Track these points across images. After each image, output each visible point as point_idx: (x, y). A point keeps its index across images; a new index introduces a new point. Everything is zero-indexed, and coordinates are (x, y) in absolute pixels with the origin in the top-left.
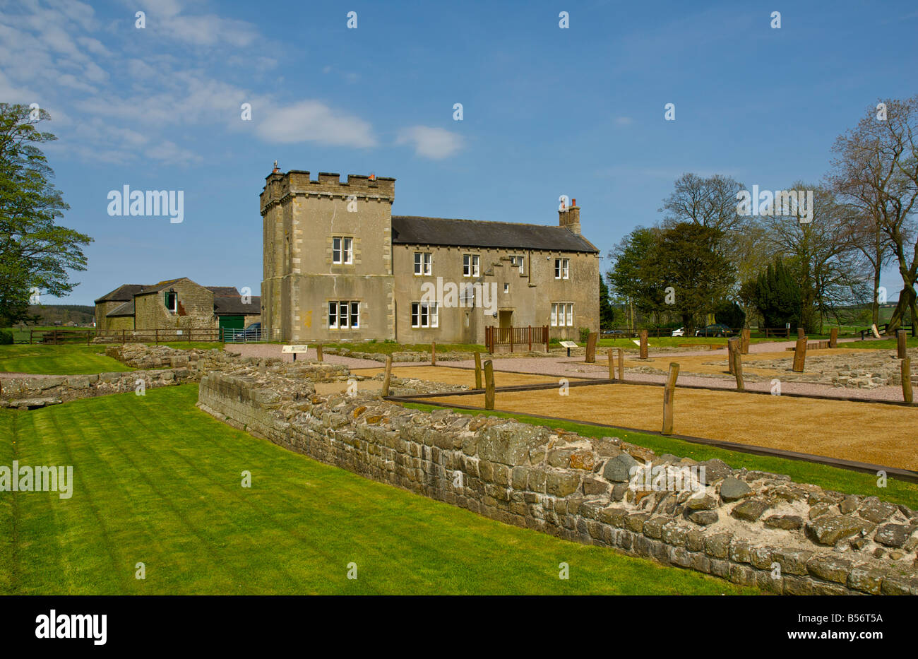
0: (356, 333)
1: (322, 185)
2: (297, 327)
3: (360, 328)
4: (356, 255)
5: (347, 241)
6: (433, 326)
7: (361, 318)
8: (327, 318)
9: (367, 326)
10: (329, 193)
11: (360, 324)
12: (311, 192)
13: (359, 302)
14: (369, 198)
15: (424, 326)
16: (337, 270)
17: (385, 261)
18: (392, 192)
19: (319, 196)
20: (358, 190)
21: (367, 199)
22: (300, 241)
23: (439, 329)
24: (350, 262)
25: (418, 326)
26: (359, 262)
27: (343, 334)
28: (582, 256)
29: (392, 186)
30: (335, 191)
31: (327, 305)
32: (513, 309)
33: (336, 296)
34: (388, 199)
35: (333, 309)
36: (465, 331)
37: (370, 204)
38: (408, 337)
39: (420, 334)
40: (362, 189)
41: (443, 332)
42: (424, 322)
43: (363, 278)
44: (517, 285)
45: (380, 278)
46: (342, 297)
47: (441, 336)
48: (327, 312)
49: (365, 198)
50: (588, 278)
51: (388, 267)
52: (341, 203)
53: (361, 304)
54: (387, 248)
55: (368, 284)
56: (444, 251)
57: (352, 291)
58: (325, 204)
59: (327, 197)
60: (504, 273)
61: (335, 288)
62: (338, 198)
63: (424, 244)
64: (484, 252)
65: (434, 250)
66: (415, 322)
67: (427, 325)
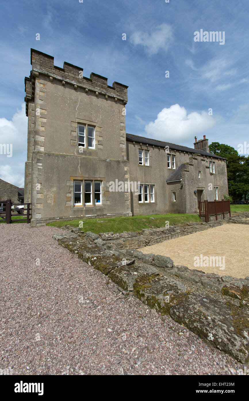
0: (100, 209)
1: (66, 73)
2: (39, 205)
3: (103, 204)
4: (99, 141)
5: (91, 127)
6: (152, 202)
7: (104, 195)
8: (72, 195)
9: (108, 203)
10: (73, 82)
11: (102, 201)
12: (55, 76)
13: (101, 181)
14: (109, 96)
15: (146, 202)
17: (121, 149)
18: (125, 96)
19: (64, 82)
20: (99, 86)
21: (107, 97)
22: (45, 120)
23: (155, 203)
24: (93, 148)
25: (142, 202)
26: (101, 147)
27: (89, 210)
28: (220, 162)
29: (125, 91)
30: (79, 82)
31: (72, 183)
32: (203, 189)
33: (80, 174)
34: (123, 101)
35: (78, 188)
36: (173, 204)
37: (109, 102)
38: (137, 210)
39: (144, 208)
40: (102, 87)
41: (158, 206)
42: (146, 199)
43: (105, 161)
44: (205, 172)
45: (118, 162)
46: (86, 176)
47: (158, 208)
48: (72, 189)
49: (105, 95)
50: (223, 173)
51: (124, 154)
52: (84, 95)
53: (103, 184)
54: (122, 139)
55: (108, 165)
56: (156, 150)
57: (95, 171)
58: (68, 91)
59: (71, 86)
60: (198, 164)
61: (79, 168)
62: (82, 89)
63: (145, 144)
64: (177, 154)
65: (151, 149)
66: (140, 199)
67: (148, 202)
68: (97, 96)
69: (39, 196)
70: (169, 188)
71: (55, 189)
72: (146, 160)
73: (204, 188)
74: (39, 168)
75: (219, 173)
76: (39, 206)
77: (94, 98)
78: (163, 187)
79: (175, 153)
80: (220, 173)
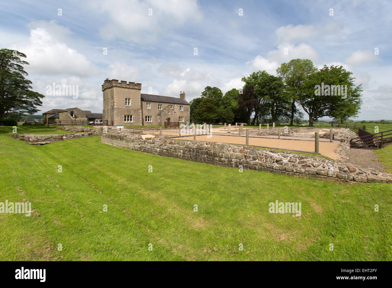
0: (132, 123)
1: (122, 84)
4: (132, 103)
5: (129, 99)
7: (133, 119)
8: (124, 119)
9: (134, 121)
10: (124, 86)
12: (119, 86)
16: (126, 107)
17: (139, 105)
19: (121, 87)
20: (131, 86)
22: (116, 99)
23: (152, 122)
24: (130, 105)
26: (132, 105)
27: (129, 123)
28: (186, 106)
29: (141, 86)
30: (126, 86)
31: (124, 116)
32: (171, 118)
33: (126, 113)
34: (140, 89)
35: (125, 117)
36: (159, 123)
37: (135, 90)
38: (145, 124)
39: (148, 124)
40: (133, 86)
41: (153, 123)
42: (149, 121)
43: (133, 109)
44: (172, 112)
45: (138, 109)
46: (128, 114)
47: (153, 124)
48: (124, 117)
49: (134, 88)
50: (187, 111)
51: (140, 106)
52: (127, 89)
53: (133, 116)
54: (139, 102)
55: (135, 111)
56: (154, 103)
57: (130, 112)
58: (123, 89)
59: (123, 87)
61: (126, 111)
62: (127, 88)
63: (148, 101)
65: (151, 103)
66: (146, 121)
67: (149, 122)
68: (131, 89)
69: (116, 119)
70: (158, 117)
71: (119, 117)
72: (149, 107)
74: (115, 112)
75: (185, 111)
76: (116, 122)
77: (130, 90)
78: (156, 117)
79: (162, 104)
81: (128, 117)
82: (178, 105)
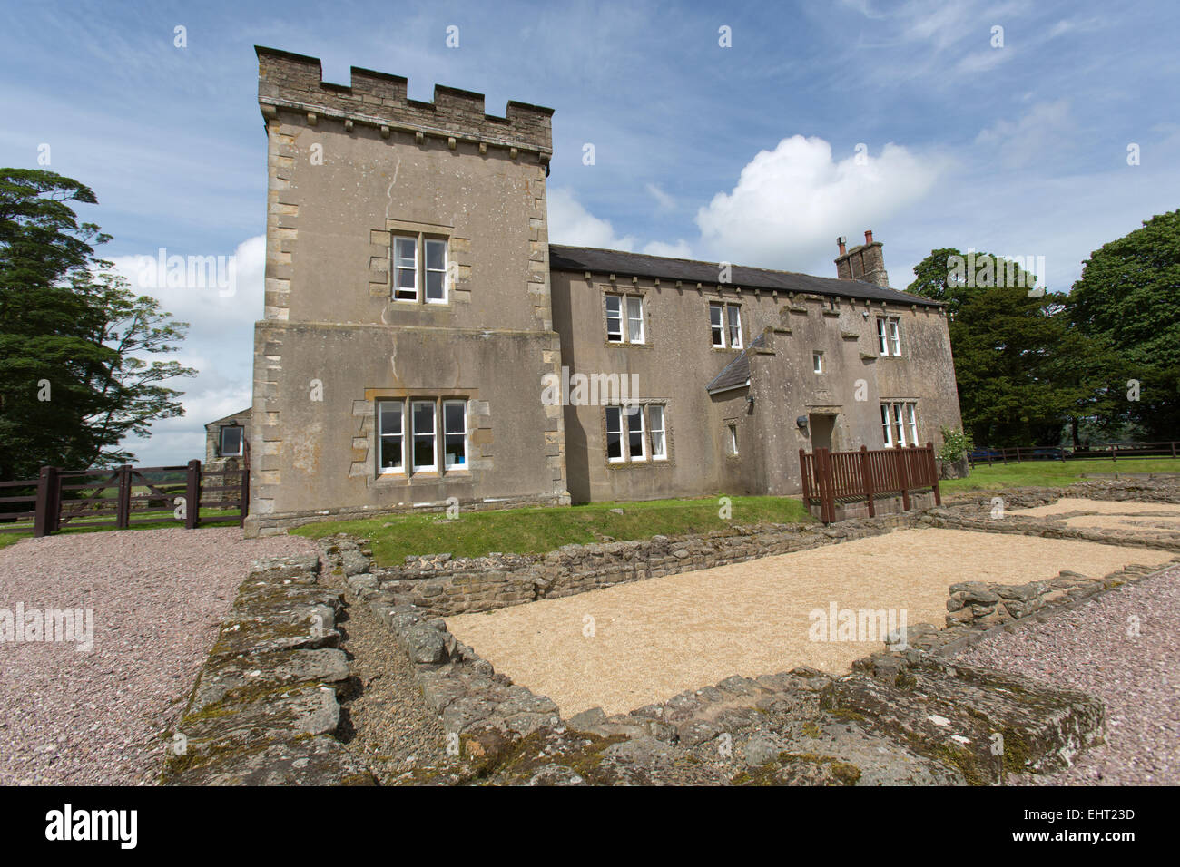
1: (355, 97)
2: (269, 475)
3: (472, 470)
5: (436, 242)
6: (656, 458)
7: (474, 439)
8: (370, 446)
9: (489, 464)
10: (377, 120)
11: (470, 458)
12: (323, 110)
13: (466, 398)
14: (489, 146)
15: (635, 458)
16: (402, 317)
17: (535, 297)
18: (544, 138)
19: (350, 123)
20: (457, 121)
21: (483, 147)
22: (292, 234)
23: (670, 464)
24: (444, 301)
25: (621, 460)
26: (466, 296)
27: (423, 489)
29: (544, 123)
30: (395, 117)
31: (371, 410)
32: (836, 410)
33: (396, 380)
34: (536, 154)
35: (392, 423)
36: (731, 465)
37: (492, 162)
38: (601, 486)
39: (627, 478)
40: (468, 122)
41: (679, 471)
42: (636, 450)
43: (478, 337)
44: (839, 355)
45: (522, 339)
46: (416, 386)
47: (677, 479)
48: (370, 426)
49: (477, 144)
50: (934, 354)
51: (545, 312)
52: (413, 150)
53: (472, 407)
54: (536, 267)
55: (489, 351)
56: (669, 292)
57: (443, 369)
58: (364, 146)
59: (371, 129)
60: (810, 328)
61: (393, 362)
62: (407, 135)
63: (625, 276)
64: (748, 300)
65: (649, 291)
66: (614, 450)
67: (643, 458)
68: (452, 149)
69: (271, 448)
70: (717, 411)
71: (317, 427)
72: (633, 328)
73: (837, 408)
74: (270, 369)
75: (916, 355)
76: (269, 478)
77: (443, 157)
78: (698, 410)
79: (740, 298)
80: (923, 351)
81: (423, 420)
82: (860, 309)
